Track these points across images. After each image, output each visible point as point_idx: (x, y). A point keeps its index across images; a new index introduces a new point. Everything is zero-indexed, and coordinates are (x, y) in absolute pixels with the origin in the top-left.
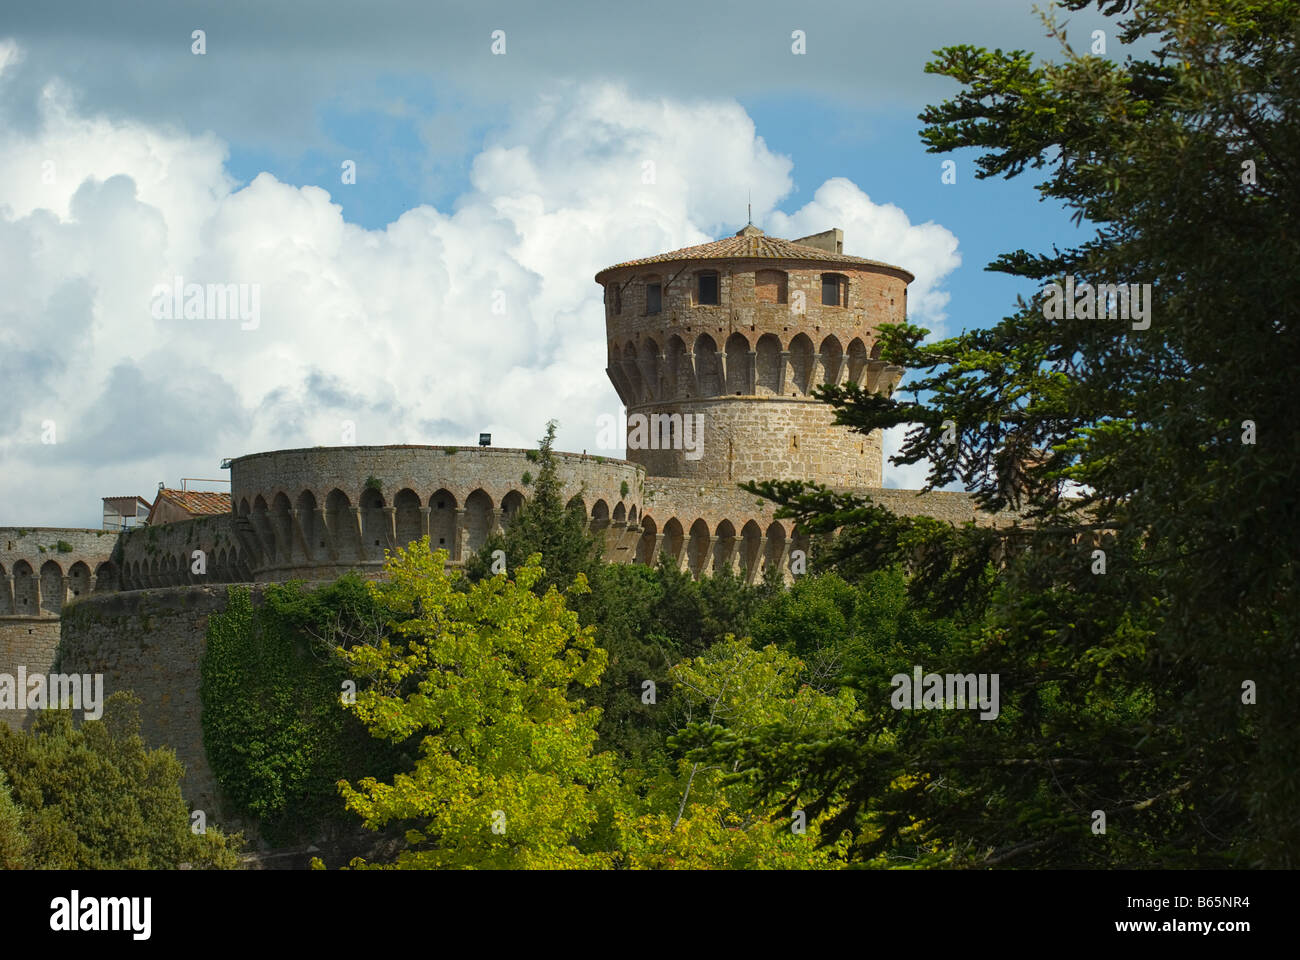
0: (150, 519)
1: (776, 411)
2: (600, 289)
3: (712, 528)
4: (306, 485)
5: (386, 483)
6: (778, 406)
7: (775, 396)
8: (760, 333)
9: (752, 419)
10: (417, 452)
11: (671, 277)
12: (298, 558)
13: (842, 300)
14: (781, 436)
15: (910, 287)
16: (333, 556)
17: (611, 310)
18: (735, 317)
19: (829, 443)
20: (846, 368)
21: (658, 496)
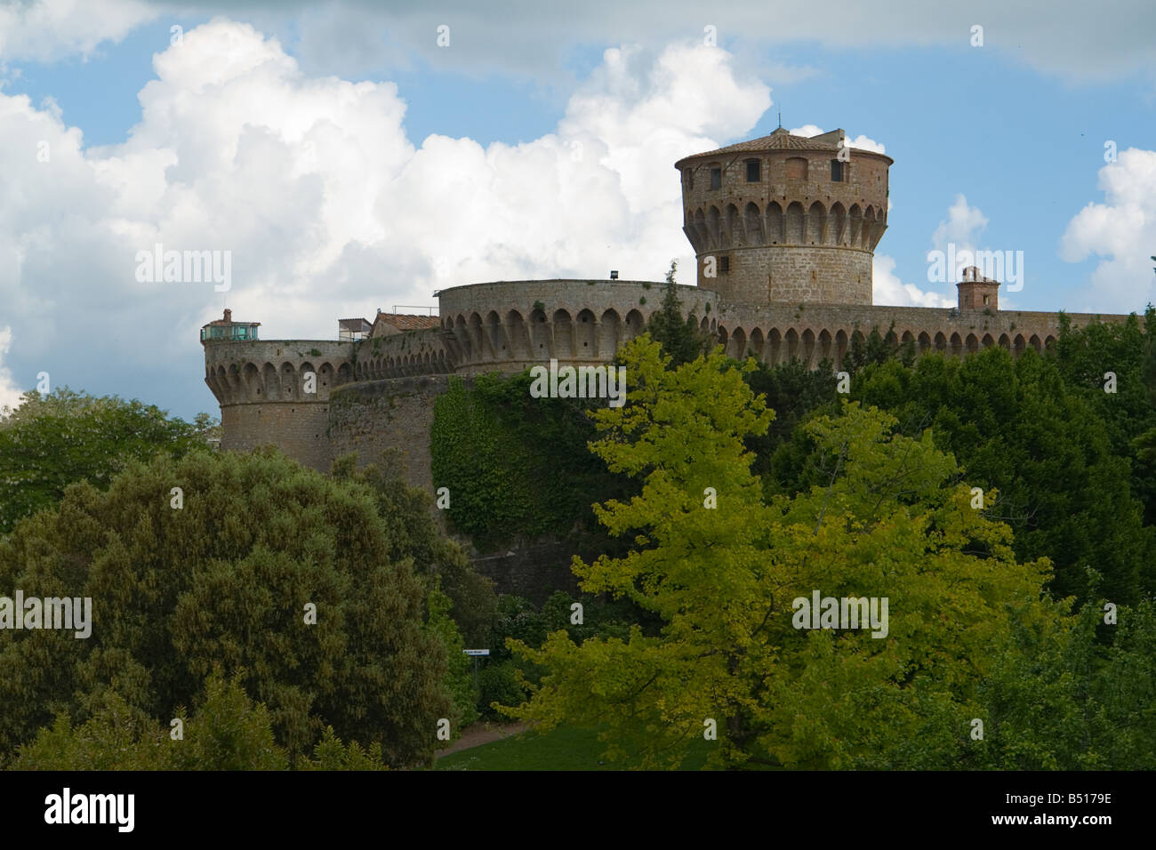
0: (371, 334)
1: (800, 255)
2: (678, 173)
3: (765, 334)
4: (493, 307)
5: (547, 305)
6: (802, 251)
7: (800, 244)
8: (789, 201)
9: (784, 260)
10: (568, 284)
11: (728, 164)
12: (487, 358)
13: (845, 178)
14: (804, 271)
15: (891, 168)
16: (511, 355)
17: (686, 186)
18: (772, 190)
19: (837, 276)
20: (848, 225)
21: (729, 312)
